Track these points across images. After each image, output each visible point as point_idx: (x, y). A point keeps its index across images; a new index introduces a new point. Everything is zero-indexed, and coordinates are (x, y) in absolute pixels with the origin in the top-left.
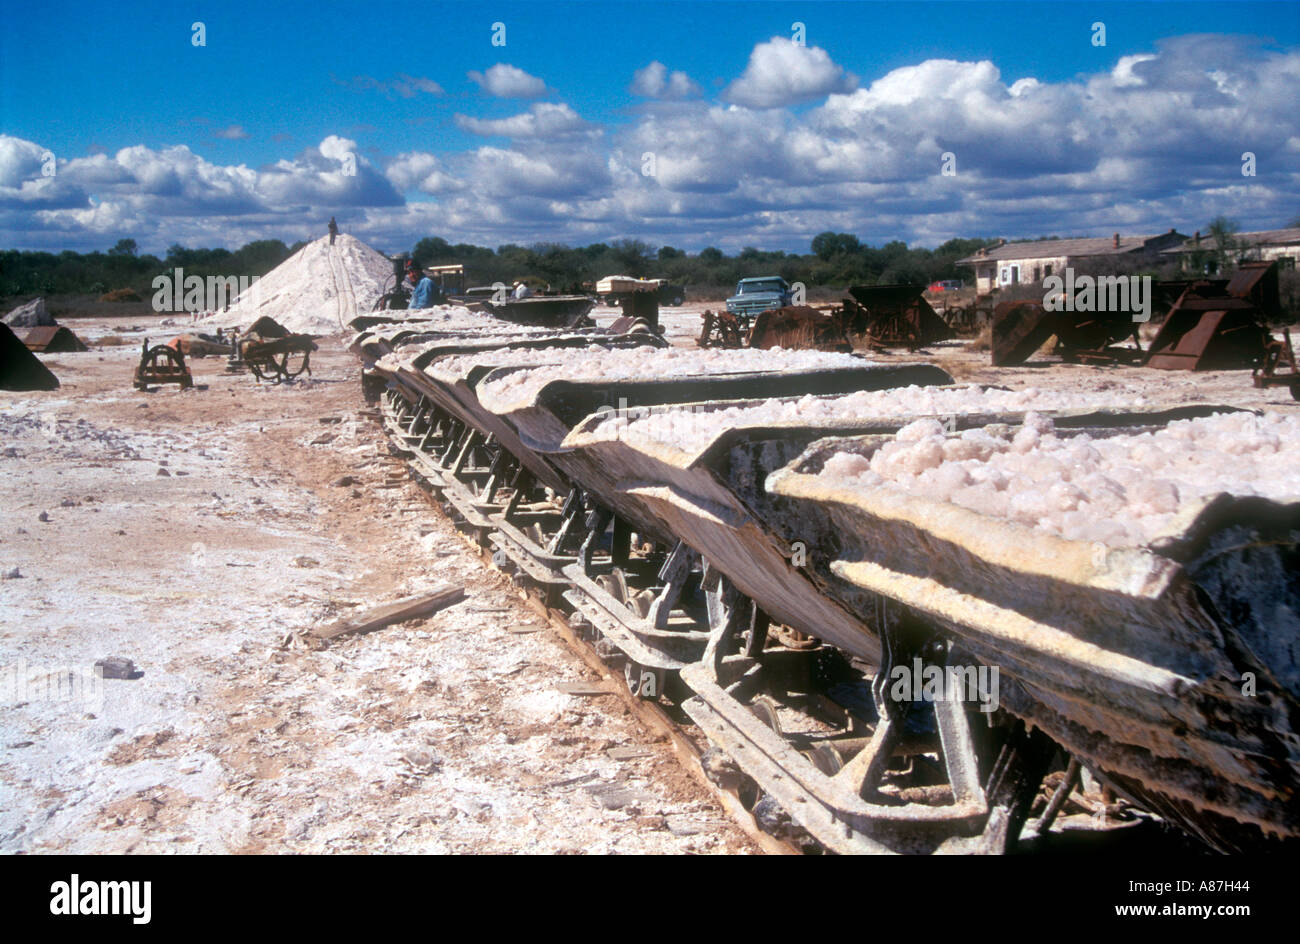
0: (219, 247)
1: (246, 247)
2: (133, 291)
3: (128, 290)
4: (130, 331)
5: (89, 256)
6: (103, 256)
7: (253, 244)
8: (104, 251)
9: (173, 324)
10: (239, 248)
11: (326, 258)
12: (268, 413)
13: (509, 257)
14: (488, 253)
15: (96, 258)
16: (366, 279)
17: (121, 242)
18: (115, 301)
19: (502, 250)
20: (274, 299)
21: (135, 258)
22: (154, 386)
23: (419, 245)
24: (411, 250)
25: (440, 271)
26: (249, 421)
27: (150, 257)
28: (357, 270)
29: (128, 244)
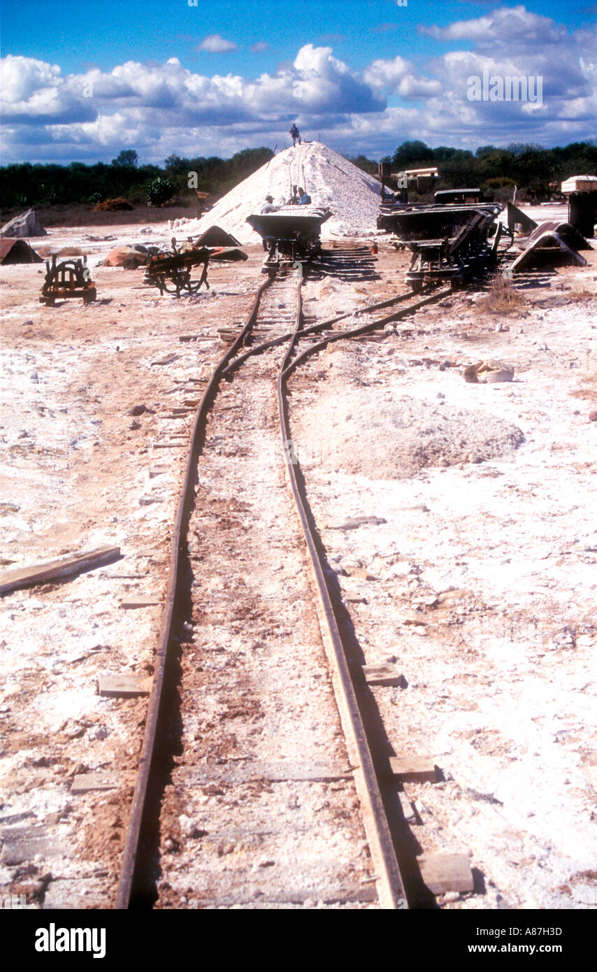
0: (214, 156)
1: (236, 156)
2: (124, 200)
3: (119, 199)
4: (101, 240)
5: (95, 168)
6: (106, 166)
7: (242, 152)
8: (108, 161)
9: (150, 232)
10: (230, 156)
11: (287, 167)
12: (138, 330)
13: (484, 158)
14: (467, 155)
15: (100, 168)
16: (322, 186)
17: (123, 153)
18: (108, 210)
19: (480, 151)
20: (237, 207)
21: (134, 169)
22: (62, 300)
23: (400, 149)
24: (392, 154)
25: (415, 175)
26: (116, 338)
27: (150, 167)
28: (314, 177)
29: (129, 155)
